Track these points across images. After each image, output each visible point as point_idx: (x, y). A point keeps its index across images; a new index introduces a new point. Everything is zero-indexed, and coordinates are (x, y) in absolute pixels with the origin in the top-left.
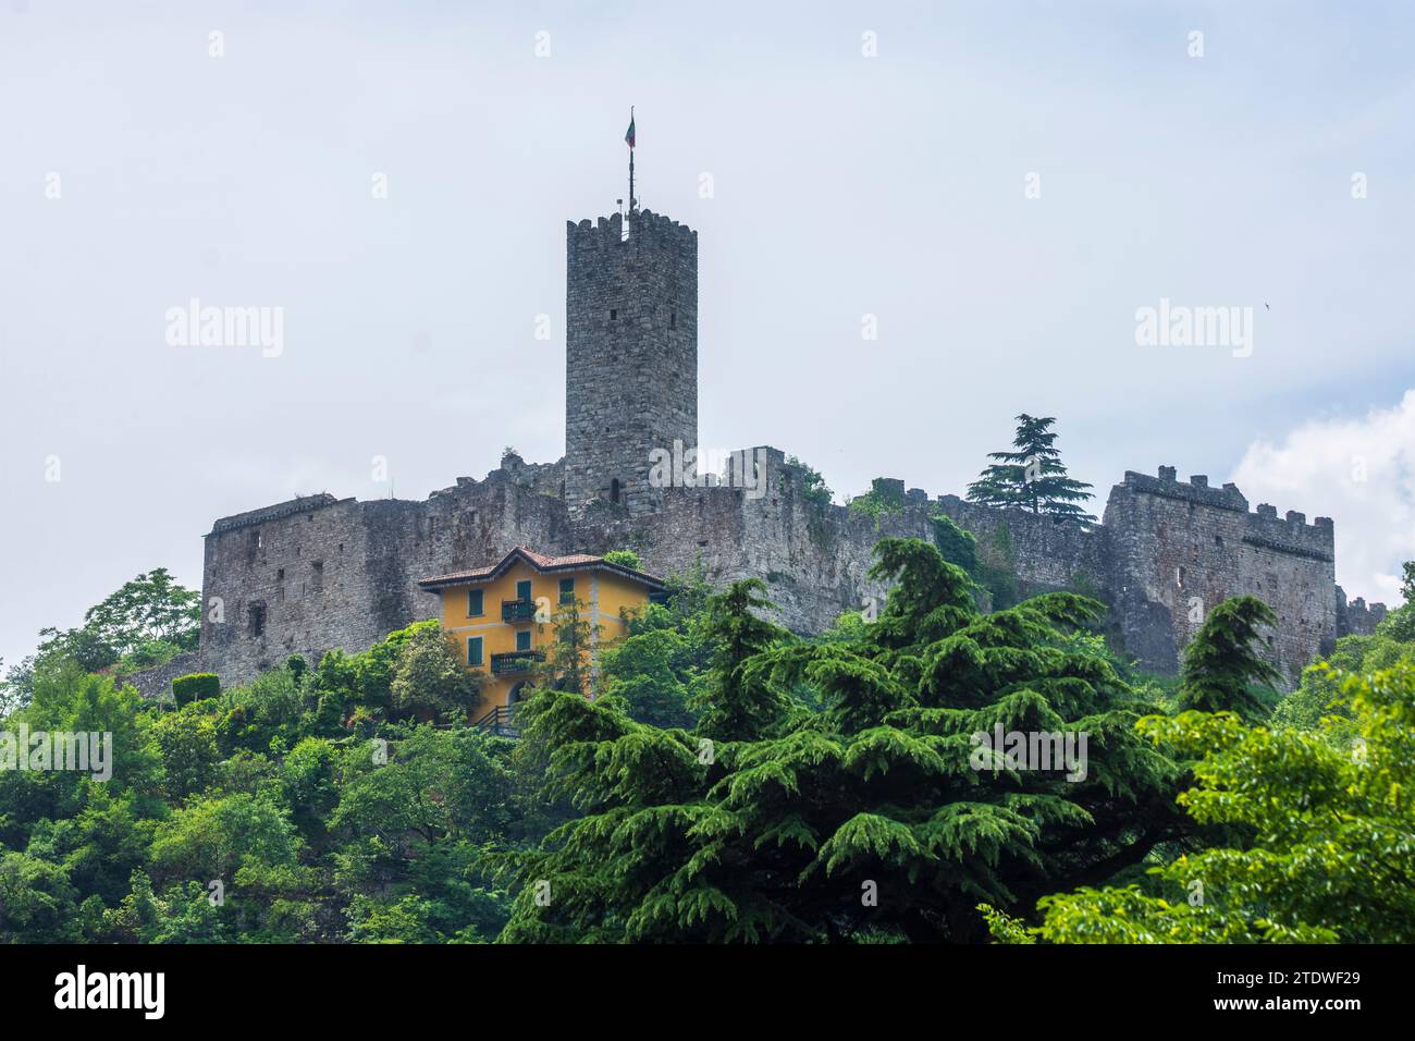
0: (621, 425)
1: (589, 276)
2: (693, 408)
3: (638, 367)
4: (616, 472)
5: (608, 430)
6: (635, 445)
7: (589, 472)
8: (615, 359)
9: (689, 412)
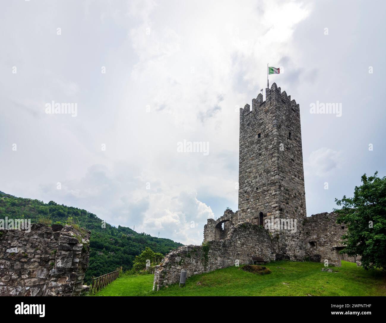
0: (264, 185)
1: (248, 125)
2: (302, 177)
3: (272, 154)
4: (261, 209)
5: (257, 189)
6: (271, 194)
7: (249, 210)
8: (260, 155)
9: (300, 178)
